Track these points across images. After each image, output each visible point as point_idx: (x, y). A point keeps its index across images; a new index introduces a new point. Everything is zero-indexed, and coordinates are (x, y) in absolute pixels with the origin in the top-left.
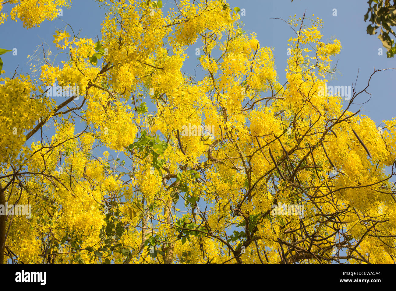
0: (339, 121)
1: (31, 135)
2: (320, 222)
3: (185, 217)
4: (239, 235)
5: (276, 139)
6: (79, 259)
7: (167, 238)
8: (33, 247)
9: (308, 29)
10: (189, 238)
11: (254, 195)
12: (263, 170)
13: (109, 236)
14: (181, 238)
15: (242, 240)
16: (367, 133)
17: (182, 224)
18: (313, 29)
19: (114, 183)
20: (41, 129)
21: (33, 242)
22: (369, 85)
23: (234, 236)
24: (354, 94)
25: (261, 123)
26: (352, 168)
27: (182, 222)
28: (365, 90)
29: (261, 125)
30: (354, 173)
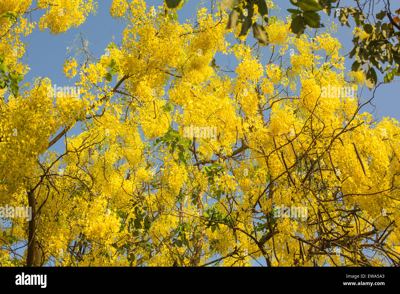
0: (345, 130)
1: (58, 138)
2: (341, 216)
3: (214, 207)
4: (262, 227)
5: (289, 142)
6: (106, 253)
7: (196, 227)
8: (60, 243)
9: (321, 35)
10: (218, 226)
11: (275, 190)
12: (279, 170)
13: (137, 228)
14: (211, 227)
15: (266, 232)
16: (370, 144)
17: (211, 213)
18: (326, 35)
19: (146, 175)
20: (65, 136)
21: (60, 238)
22: (373, 97)
23: (258, 227)
24: (359, 105)
25: (280, 122)
26: (359, 175)
27: (212, 211)
28: (369, 101)
29: (279, 125)
30: (360, 180)
